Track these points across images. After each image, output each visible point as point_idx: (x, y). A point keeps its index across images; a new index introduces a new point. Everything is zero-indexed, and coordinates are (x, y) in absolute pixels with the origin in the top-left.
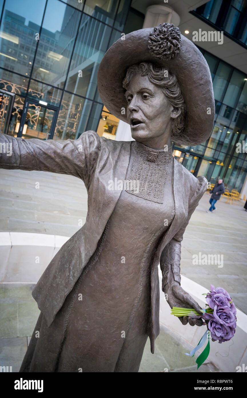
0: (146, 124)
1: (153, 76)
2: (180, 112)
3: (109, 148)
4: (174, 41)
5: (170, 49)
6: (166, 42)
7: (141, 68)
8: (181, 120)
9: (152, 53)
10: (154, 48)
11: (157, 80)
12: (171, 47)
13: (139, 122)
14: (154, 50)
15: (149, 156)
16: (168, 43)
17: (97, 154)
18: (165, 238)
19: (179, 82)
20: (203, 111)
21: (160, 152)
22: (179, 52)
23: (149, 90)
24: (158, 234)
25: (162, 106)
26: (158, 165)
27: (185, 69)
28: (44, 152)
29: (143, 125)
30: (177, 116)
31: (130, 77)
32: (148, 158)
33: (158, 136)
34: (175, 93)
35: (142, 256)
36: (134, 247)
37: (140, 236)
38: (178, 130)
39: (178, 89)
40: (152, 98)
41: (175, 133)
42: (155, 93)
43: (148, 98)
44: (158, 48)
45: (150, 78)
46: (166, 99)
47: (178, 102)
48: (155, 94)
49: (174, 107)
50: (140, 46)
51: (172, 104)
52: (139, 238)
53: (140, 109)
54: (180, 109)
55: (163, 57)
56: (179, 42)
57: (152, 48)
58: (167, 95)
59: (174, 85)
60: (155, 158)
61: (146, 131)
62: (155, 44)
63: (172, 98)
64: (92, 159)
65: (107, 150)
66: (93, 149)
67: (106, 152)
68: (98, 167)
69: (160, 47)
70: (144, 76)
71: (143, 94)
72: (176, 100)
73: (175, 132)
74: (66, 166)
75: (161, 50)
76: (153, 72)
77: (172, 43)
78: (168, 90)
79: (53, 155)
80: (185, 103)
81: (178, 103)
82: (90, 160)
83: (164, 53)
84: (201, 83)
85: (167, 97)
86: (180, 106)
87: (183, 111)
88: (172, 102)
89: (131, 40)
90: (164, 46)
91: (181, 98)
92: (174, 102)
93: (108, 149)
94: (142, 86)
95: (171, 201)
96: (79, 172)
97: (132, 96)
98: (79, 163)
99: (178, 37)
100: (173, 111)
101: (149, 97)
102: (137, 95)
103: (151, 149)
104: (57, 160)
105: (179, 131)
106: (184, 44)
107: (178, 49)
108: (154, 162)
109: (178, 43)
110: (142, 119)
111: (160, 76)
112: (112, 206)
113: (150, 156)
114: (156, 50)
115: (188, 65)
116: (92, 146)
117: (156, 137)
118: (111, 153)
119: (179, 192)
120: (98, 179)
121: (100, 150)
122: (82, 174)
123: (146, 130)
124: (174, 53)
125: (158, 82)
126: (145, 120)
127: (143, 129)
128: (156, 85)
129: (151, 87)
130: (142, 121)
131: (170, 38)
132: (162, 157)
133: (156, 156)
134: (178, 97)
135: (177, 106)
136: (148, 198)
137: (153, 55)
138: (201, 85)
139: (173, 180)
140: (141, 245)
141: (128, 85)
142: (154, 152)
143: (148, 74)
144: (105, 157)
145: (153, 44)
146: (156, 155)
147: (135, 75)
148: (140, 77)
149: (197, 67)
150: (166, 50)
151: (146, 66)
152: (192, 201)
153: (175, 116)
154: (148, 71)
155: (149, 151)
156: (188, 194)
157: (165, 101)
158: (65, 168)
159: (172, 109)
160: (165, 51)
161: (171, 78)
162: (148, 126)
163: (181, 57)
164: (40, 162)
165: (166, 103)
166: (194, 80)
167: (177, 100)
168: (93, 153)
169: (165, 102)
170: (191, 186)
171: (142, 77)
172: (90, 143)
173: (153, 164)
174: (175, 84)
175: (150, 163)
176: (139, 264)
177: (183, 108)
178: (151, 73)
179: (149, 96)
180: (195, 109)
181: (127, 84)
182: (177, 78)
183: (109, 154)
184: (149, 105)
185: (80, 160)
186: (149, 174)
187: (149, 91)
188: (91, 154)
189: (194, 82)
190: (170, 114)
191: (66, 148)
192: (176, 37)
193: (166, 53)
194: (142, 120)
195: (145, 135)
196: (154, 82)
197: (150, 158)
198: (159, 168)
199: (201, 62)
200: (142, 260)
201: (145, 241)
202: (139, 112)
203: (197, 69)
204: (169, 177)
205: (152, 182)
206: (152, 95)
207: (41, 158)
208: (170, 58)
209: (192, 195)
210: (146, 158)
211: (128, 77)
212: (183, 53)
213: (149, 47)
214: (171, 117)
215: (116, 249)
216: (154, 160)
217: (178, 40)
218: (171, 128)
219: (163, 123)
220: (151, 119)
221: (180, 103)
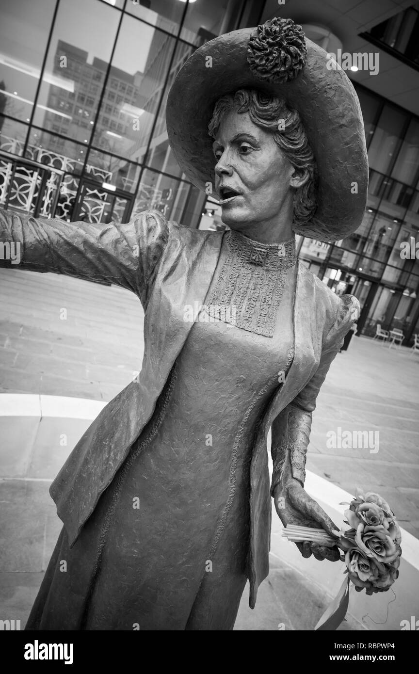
0: (246, 197)
1: (257, 112)
2: (306, 177)
3: (182, 239)
4: (292, 49)
5: (284, 62)
6: (277, 50)
7: (238, 99)
8: (309, 191)
9: (253, 71)
10: (257, 61)
11: (264, 119)
12: (286, 58)
13: (234, 193)
14: (258, 66)
15: (252, 255)
16: (281, 51)
17: (160, 248)
18: (277, 400)
19: (304, 124)
20: (346, 173)
21: (271, 248)
22: (301, 68)
23: (251, 136)
24: (263, 391)
25: (273, 165)
26: (267, 270)
27: (313, 100)
28: (65, 241)
29: (240, 198)
30: (301, 183)
31: (219, 115)
32: (250, 257)
33: (267, 220)
34: (297, 142)
35: (234, 431)
36: (220, 413)
37: (232, 393)
38: (304, 210)
39: (303, 136)
40: (258, 152)
41: (299, 216)
42: (261, 142)
43: (248, 151)
44: (264, 62)
45: (252, 116)
46: (282, 153)
47: (303, 158)
48: (260, 145)
49: (296, 168)
50: (234, 60)
51: (292, 162)
52: (230, 398)
53: (236, 170)
54: (306, 172)
55: (272, 77)
56: (302, 51)
57: (253, 62)
58: (282, 146)
59: (296, 129)
60: (263, 258)
61: (246, 209)
62: (258, 54)
63: (291, 150)
64: (151, 257)
65: (179, 242)
66: (153, 239)
67: (176, 246)
68: (162, 271)
69: (267, 60)
70: (242, 113)
71: (240, 145)
72: (299, 155)
73: (299, 214)
74: (105, 266)
75: (269, 65)
76: (258, 105)
77: (288, 52)
78: (284, 138)
79: (82, 247)
80: (314, 160)
81: (302, 160)
82: (147, 258)
83: (275, 70)
84: (342, 123)
85: (282, 149)
86: (307, 165)
87: (312, 175)
88: (292, 158)
89: (218, 48)
90: (274, 57)
91: (308, 152)
92: (296, 159)
93: (181, 242)
94: (239, 131)
95: (288, 333)
96: (128, 280)
97: (222, 149)
98: (128, 263)
99: (300, 41)
100: (294, 175)
101: (251, 150)
102: (231, 146)
103: (255, 243)
104: (90, 255)
105: (307, 213)
106: (312, 55)
107: (300, 62)
108: (261, 266)
109: (299, 51)
110: (238, 187)
111: (269, 113)
112: (182, 338)
113: (254, 254)
114: (260, 65)
115: (319, 91)
116: (151, 234)
117: (262, 221)
118: (185, 248)
119: (304, 319)
120: (160, 291)
121: (166, 242)
122: (134, 283)
123: (245, 207)
124: (291, 69)
125: (266, 124)
126: (244, 190)
127: (240, 205)
128: (262, 128)
129: (254, 132)
130: (239, 192)
131: (285, 43)
132: (274, 256)
133: (264, 255)
134: (303, 150)
135: (302, 167)
136: (246, 326)
137: (256, 74)
138: (341, 126)
139: (294, 298)
140: (232, 410)
141: (217, 130)
142: (260, 247)
143: (249, 110)
144: (175, 255)
145: (256, 54)
146: (264, 252)
147: (228, 111)
148: (236, 114)
149: (334, 95)
150: (278, 65)
151: (246, 95)
152: (329, 337)
153: (297, 184)
154: (249, 104)
155: (251, 245)
156: (323, 324)
157: (280, 156)
158: (103, 270)
159: (293, 171)
160: (276, 66)
161: (288, 116)
162: (248, 201)
163: (305, 77)
164: (59, 257)
165: (281, 161)
166: (330, 117)
167: (301, 156)
168: (153, 246)
169: (279, 158)
170: (327, 311)
171: (239, 116)
172: (150, 230)
173: (258, 268)
174: (296, 126)
175: (253, 267)
176: (230, 444)
177: (312, 169)
178: (255, 107)
179: (250, 148)
180: (332, 171)
181: (214, 129)
182: (301, 115)
183: (182, 250)
184: (250, 163)
185: (130, 257)
186: (251, 286)
187: (250, 138)
188: (149, 248)
189: (330, 122)
190: (290, 180)
191: (105, 236)
192: (296, 41)
193: (278, 69)
194: (237, 190)
195: (243, 216)
196: (260, 123)
197: (254, 258)
198: (270, 276)
199: (343, 86)
200: (235, 436)
201: (240, 403)
202: (233, 176)
203: (336, 99)
204: (287, 293)
205: (255, 299)
206: (256, 146)
207: (61, 251)
208: (286, 78)
209: (329, 326)
210: (246, 258)
211: (216, 117)
212: (309, 71)
213: (249, 61)
214: (291, 186)
215: (189, 415)
216: (261, 262)
217: (299, 46)
218: (291, 206)
219: (276, 195)
220: (254, 187)
221: (306, 160)
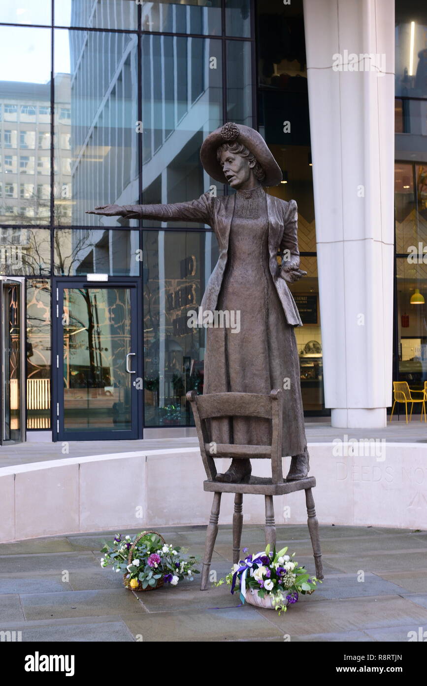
0: (236, 176)
2: (254, 163)
5: (233, 134)
6: (229, 132)
7: (223, 147)
8: (258, 167)
11: (234, 150)
13: (232, 176)
16: (231, 132)
21: (252, 191)
22: (238, 134)
24: (263, 238)
25: (242, 163)
27: (245, 141)
30: (253, 166)
33: (246, 181)
34: (246, 154)
35: (259, 257)
39: (248, 152)
40: (235, 161)
43: (232, 162)
44: (227, 136)
46: (243, 158)
51: (248, 160)
53: (230, 169)
55: (231, 139)
57: (224, 137)
58: (242, 156)
59: (244, 150)
60: (250, 195)
61: (237, 180)
62: (224, 135)
63: (246, 157)
64: (210, 207)
65: (219, 200)
66: (210, 201)
67: (218, 202)
68: (216, 211)
70: (226, 151)
71: (229, 161)
72: (249, 157)
74: (197, 214)
75: (229, 136)
77: (233, 131)
78: (242, 154)
80: (255, 157)
83: (231, 137)
87: (256, 162)
89: (212, 137)
90: (229, 134)
91: (251, 156)
94: (227, 157)
95: (265, 216)
97: (224, 164)
100: (250, 164)
102: (226, 162)
104: (191, 211)
108: (251, 198)
110: (233, 174)
111: (234, 148)
112: (229, 228)
118: (222, 202)
121: (214, 201)
124: (235, 135)
125: (235, 152)
126: (235, 174)
128: (234, 153)
129: (232, 156)
131: (231, 130)
132: (254, 194)
135: (252, 160)
136: (250, 217)
137: (226, 139)
141: (220, 159)
142: (248, 192)
143: (228, 150)
144: (218, 205)
146: (250, 193)
147: (222, 152)
148: (224, 152)
151: (225, 146)
152: (286, 217)
154: (227, 148)
155: (245, 192)
159: (249, 163)
161: (241, 147)
162: (237, 177)
169: (243, 160)
173: (250, 200)
177: (255, 160)
178: (229, 148)
179: (232, 160)
182: (245, 145)
184: (234, 165)
186: (249, 206)
187: (231, 158)
190: (249, 166)
192: (234, 128)
197: (247, 196)
198: (255, 201)
200: (260, 259)
202: (230, 171)
205: (251, 209)
206: (234, 159)
208: (235, 138)
211: (218, 154)
214: (250, 168)
217: (236, 129)
218: (254, 174)
219: (246, 172)
220: (238, 172)
221: (252, 158)
